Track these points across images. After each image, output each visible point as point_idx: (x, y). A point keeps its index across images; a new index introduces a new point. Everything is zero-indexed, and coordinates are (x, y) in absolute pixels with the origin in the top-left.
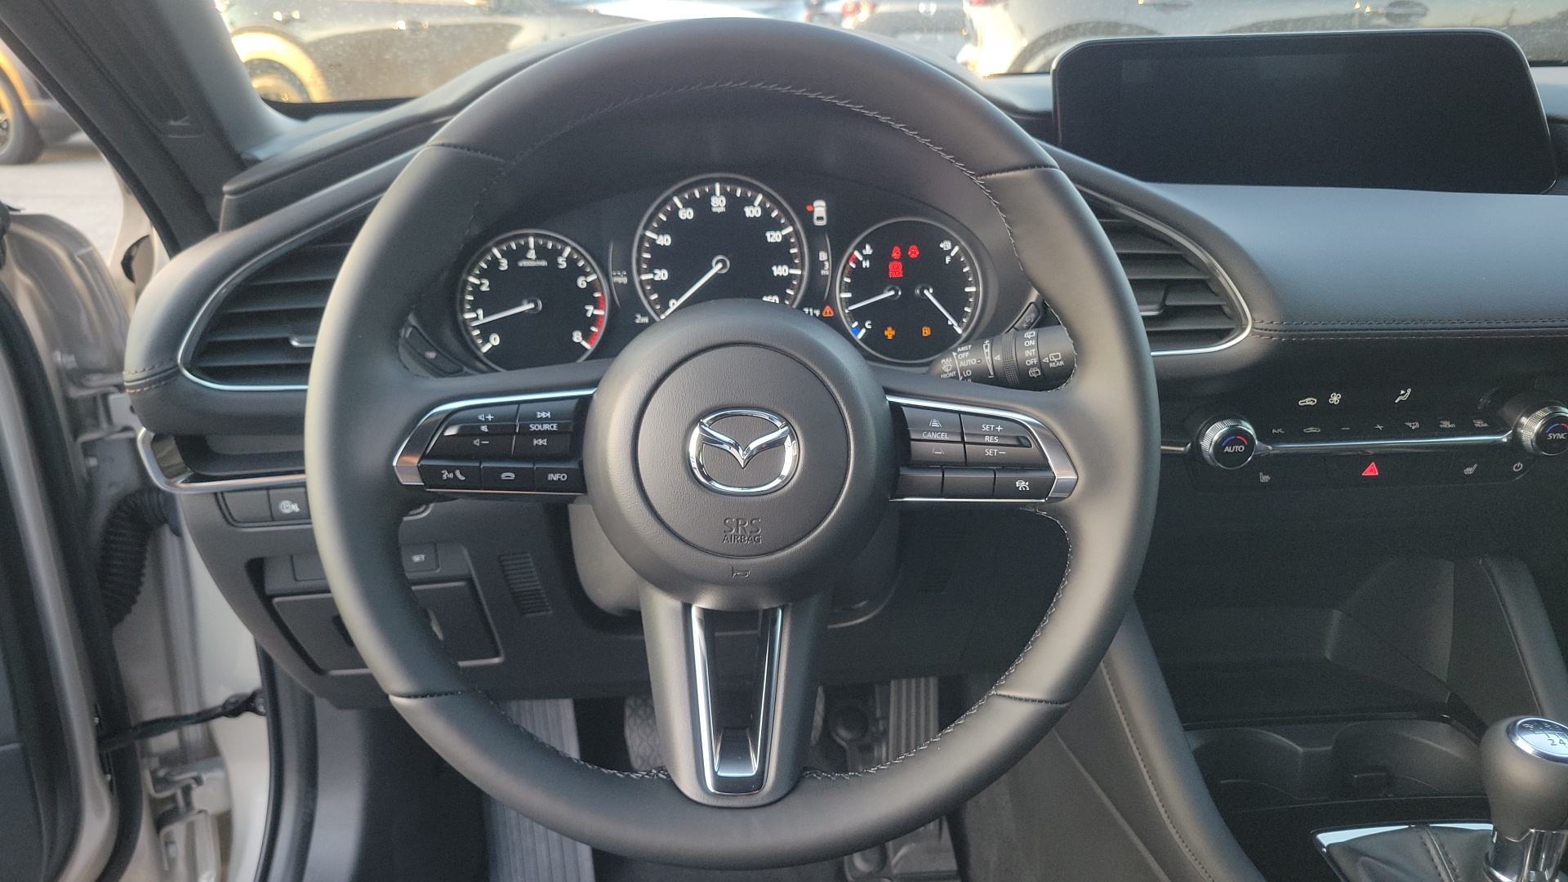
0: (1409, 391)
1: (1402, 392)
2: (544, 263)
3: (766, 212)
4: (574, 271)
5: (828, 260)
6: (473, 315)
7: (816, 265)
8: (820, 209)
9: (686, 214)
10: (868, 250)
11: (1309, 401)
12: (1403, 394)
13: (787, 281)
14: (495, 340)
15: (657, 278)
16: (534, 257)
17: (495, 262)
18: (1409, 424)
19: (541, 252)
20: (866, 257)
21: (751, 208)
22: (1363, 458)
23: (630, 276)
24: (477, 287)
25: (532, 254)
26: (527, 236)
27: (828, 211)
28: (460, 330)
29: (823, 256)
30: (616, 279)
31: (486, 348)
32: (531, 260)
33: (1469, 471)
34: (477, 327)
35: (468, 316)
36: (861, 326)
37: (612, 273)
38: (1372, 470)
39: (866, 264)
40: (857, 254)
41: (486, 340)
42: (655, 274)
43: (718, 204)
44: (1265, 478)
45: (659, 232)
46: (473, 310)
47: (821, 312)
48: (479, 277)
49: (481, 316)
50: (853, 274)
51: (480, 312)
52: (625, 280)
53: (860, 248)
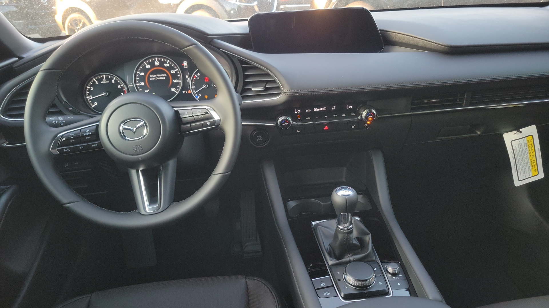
0: (335, 107)
1: (333, 107)
2: (108, 82)
3: (170, 65)
4: (117, 84)
5: (189, 78)
6: (89, 97)
7: (185, 79)
8: (185, 63)
9: (148, 66)
10: (199, 74)
11: (309, 111)
12: (333, 108)
13: (178, 84)
14: (96, 104)
15: (141, 85)
16: (105, 80)
17: (94, 82)
18: (334, 115)
19: (107, 79)
20: (198, 76)
21: (166, 64)
22: (323, 125)
23: (133, 84)
24: (89, 89)
25: (104, 80)
26: (103, 75)
27: (188, 64)
28: (85, 102)
29: (187, 76)
30: (129, 85)
31: (93, 106)
32: (104, 81)
33: (353, 127)
34: (90, 100)
35: (87, 97)
36: (198, 95)
37: (128, 84)
38: (326, 128)
39: (198, 78)
40: (196, 75)
41: (93, 104)
42: (140, 84)
43: (157, 63)
44: (299, 131)
45: (141, 72)
46: (89, 95)
47: (188, 92)
48: (90, 86)
49: (91, 97)
50: (195, 81)
51: (91, 96)
52: (132, 86)
53: (196, 73)
